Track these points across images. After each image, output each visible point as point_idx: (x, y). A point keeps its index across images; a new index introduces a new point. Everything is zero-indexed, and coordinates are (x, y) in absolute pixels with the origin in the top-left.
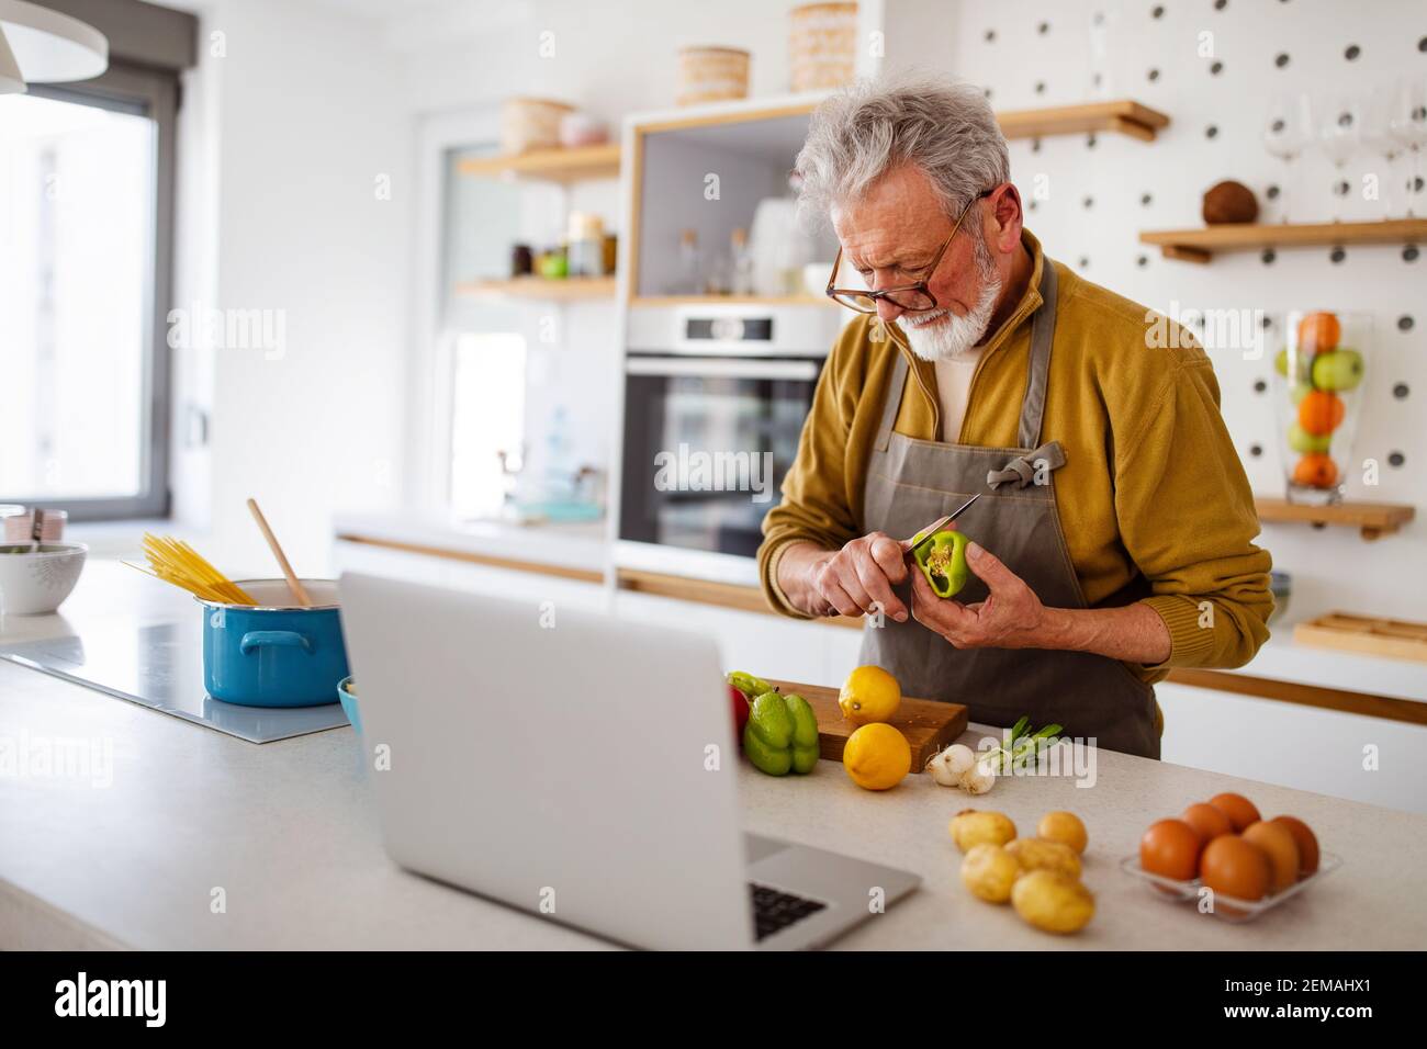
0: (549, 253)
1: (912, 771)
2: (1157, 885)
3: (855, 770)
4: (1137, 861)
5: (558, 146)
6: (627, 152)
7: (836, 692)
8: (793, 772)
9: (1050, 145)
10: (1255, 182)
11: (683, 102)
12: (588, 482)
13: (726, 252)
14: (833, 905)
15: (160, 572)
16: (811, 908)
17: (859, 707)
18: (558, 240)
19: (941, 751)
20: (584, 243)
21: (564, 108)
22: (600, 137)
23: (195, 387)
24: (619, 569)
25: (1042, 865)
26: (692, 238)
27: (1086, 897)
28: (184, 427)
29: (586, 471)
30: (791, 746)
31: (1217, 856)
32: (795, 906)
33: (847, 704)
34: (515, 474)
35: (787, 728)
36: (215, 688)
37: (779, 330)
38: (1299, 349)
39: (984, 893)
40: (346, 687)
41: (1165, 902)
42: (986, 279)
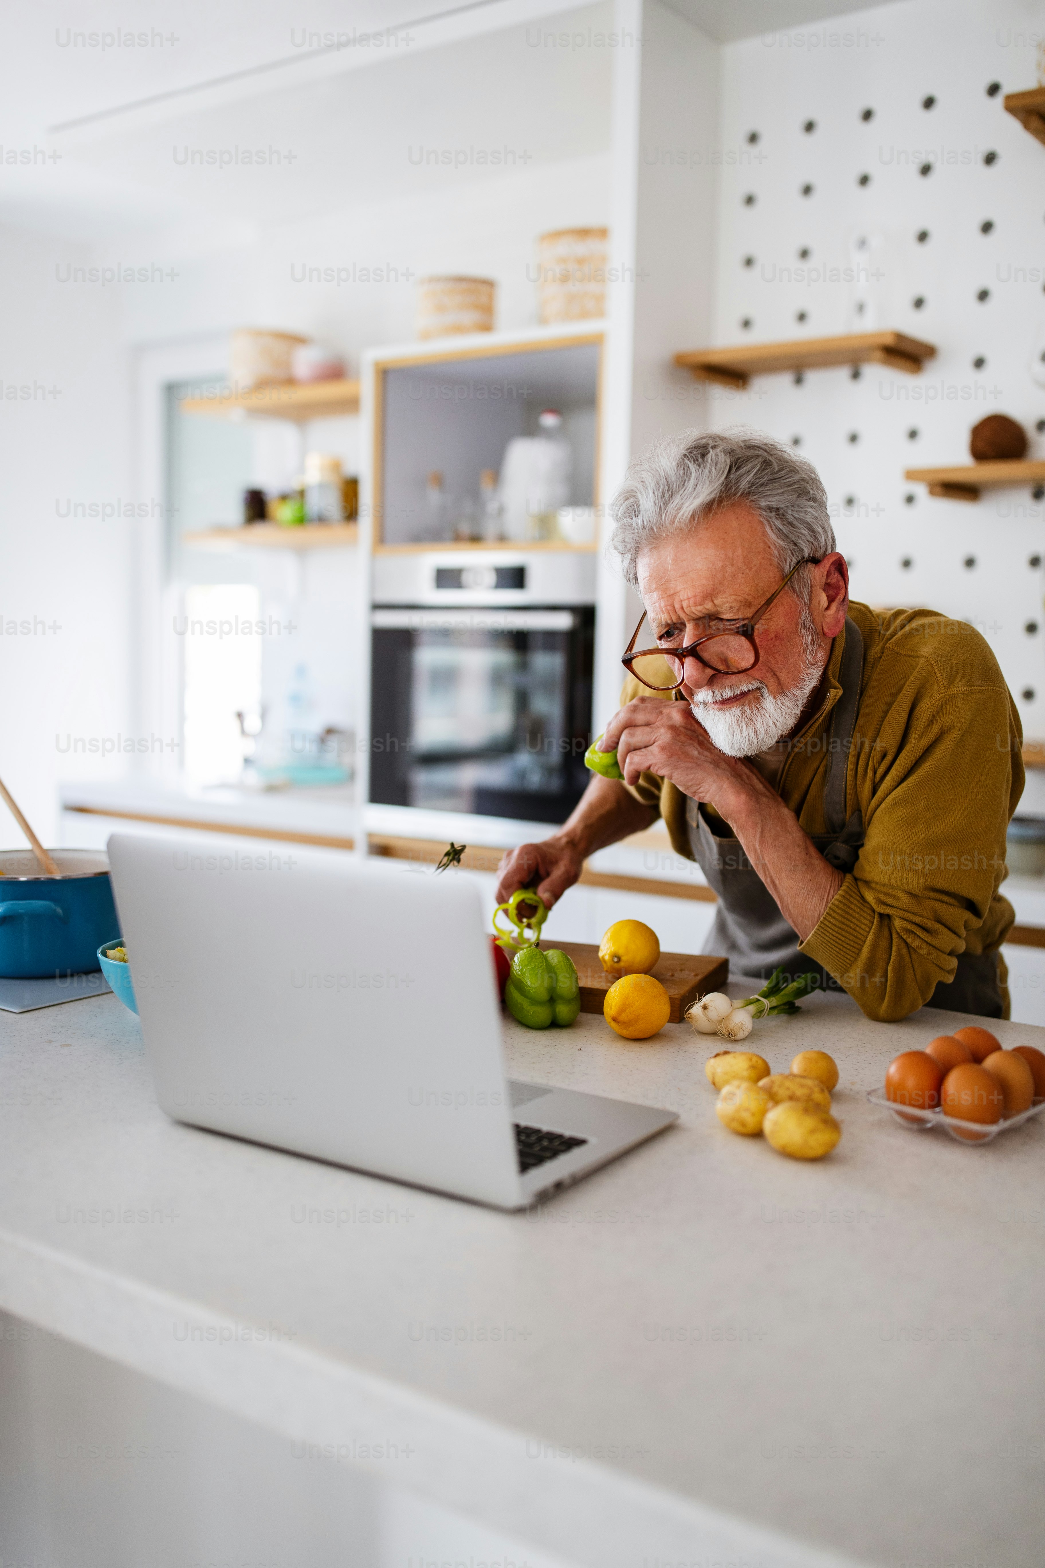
0: (284, 497)
1: (669, 1021)
2: (901, 1114)
3: (614, 1019)
4: (882, 1091)
5: (290, 381)
6: (367, 388)
7: (596, 948)
8: (554, 1025)
9: (812, 377)
10: (1024, 415)
11: (426, 336)
12: (333, 743)
13: (474, 493)
14: (593, 1140)
16: (572, 1143)
17: (620, 960)
18: (294, 484)
19: (700, 999)
20: (322, 486)
21: (296, 340)
22: (336, 372)
24: (370, 835)
25: (791, 1098)
26: (439, 481)
27: (833, 1125)
29: (330, 731)
30: (552, 999)
31: (956, 1084)
32: (557, 1142)
33: (607, 958)
34: (255, 736)
35: (548, 982)
37: (533, 578)
39: (736, 1125)
40: (110, 953)
41: (909, 1130)
42: (810, 658)
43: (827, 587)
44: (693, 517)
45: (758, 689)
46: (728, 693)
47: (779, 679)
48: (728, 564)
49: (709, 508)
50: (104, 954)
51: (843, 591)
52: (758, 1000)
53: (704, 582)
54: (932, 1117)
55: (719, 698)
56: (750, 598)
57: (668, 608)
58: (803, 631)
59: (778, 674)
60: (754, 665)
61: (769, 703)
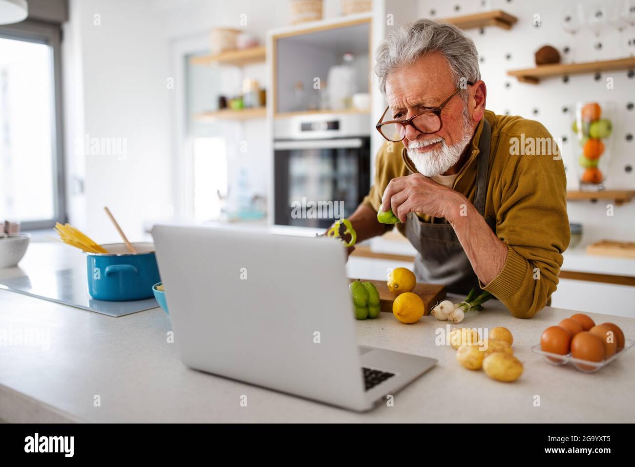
0: (235, 99)
1: (424, 315)
2: (549, 358)
3: (398, 314)
4: (539, 347)
5: (236, 49)
6: (269, 49)
7: (386, 282)
8: (369, 318)
10: (559, 45)
12: (258, 203)
14: (397, 374)
15: (64, 240)
16: (387, 376)
17: (398, 286)
18: (238, 92)
19: (439, 304)
20: (251, 94)
21: (238, 32)
22: (255, 44)
23: (76, 168)
25: (495, 351)
26: (300, 87)
27: (518, 363)
28: (72, 186)
29: (256, 198)
30: (367, 305)
31: (578, 342)
32: (379, 375)
33: (392, 285)
35: (365, 297)
36: (94, 294)
37: (343, 125)
38: (583, 121)
39: (468, 365)
40: (158, 287)
41: (554, 366)
42: (466, 130)
43: (476, 97)
44: (414, 57)
45: (441, 142)
46: (426, 143)
47: (451, 138)
48: (429, 80)
49: (423, 53)
50: (156, 288)
51: (484, 100)
52: (465, 304)
53: (418, 88)
54: (566, 358)
55: (422, 146)
56: (439, 97)
57: (400, 101)
58: (464, 117)
59: (451, 136)
60: (439, 130)
61: (446, 149)
